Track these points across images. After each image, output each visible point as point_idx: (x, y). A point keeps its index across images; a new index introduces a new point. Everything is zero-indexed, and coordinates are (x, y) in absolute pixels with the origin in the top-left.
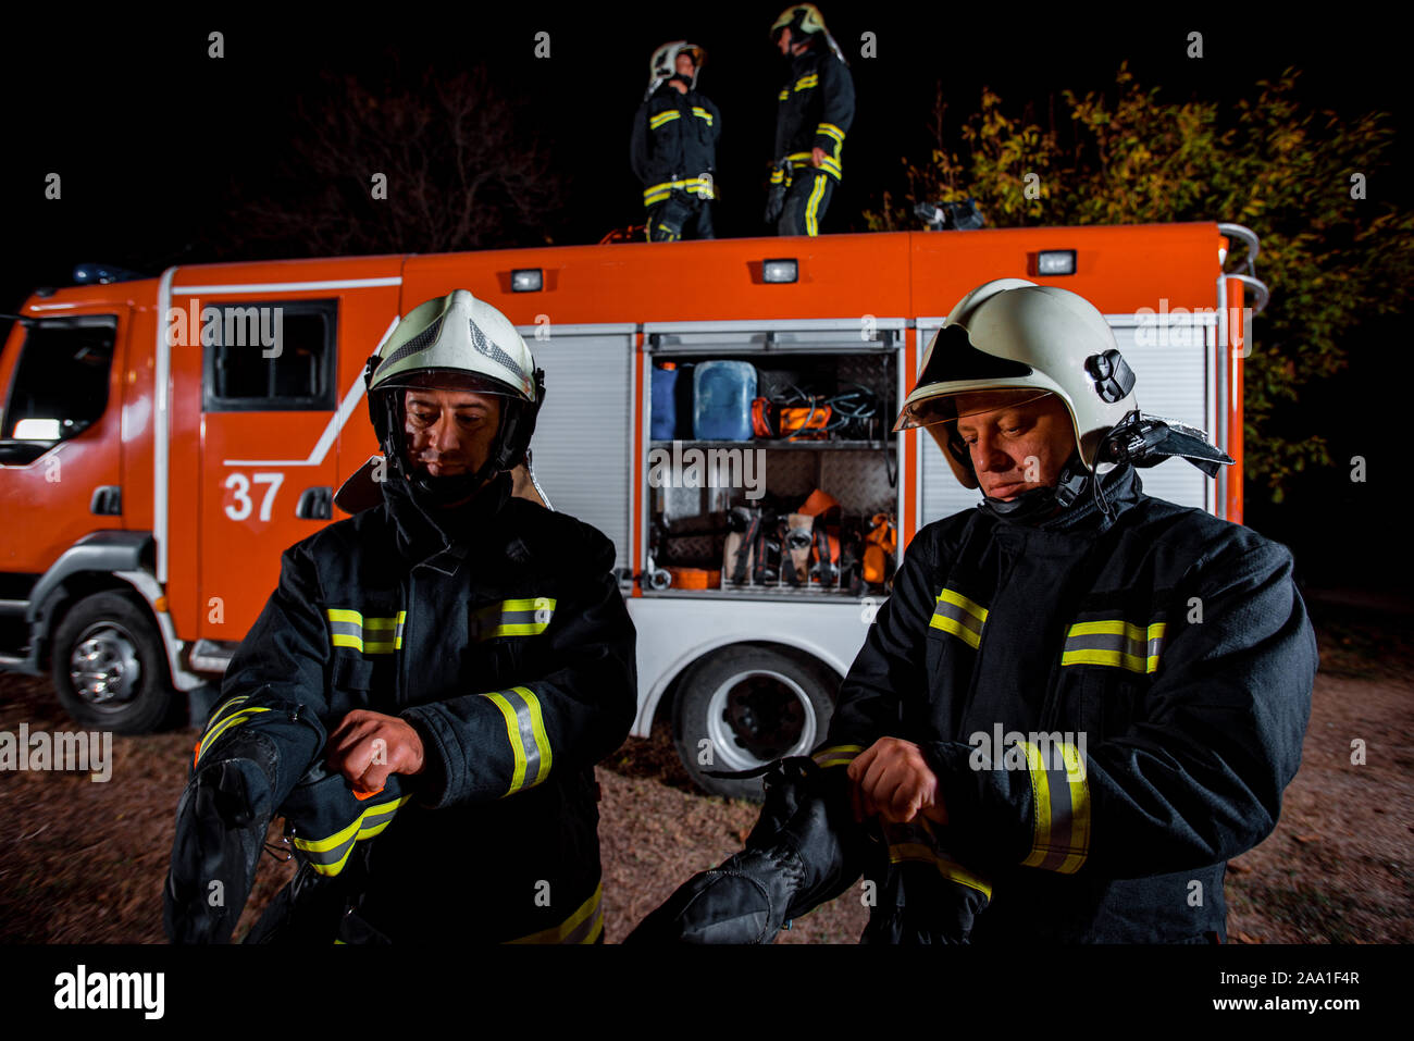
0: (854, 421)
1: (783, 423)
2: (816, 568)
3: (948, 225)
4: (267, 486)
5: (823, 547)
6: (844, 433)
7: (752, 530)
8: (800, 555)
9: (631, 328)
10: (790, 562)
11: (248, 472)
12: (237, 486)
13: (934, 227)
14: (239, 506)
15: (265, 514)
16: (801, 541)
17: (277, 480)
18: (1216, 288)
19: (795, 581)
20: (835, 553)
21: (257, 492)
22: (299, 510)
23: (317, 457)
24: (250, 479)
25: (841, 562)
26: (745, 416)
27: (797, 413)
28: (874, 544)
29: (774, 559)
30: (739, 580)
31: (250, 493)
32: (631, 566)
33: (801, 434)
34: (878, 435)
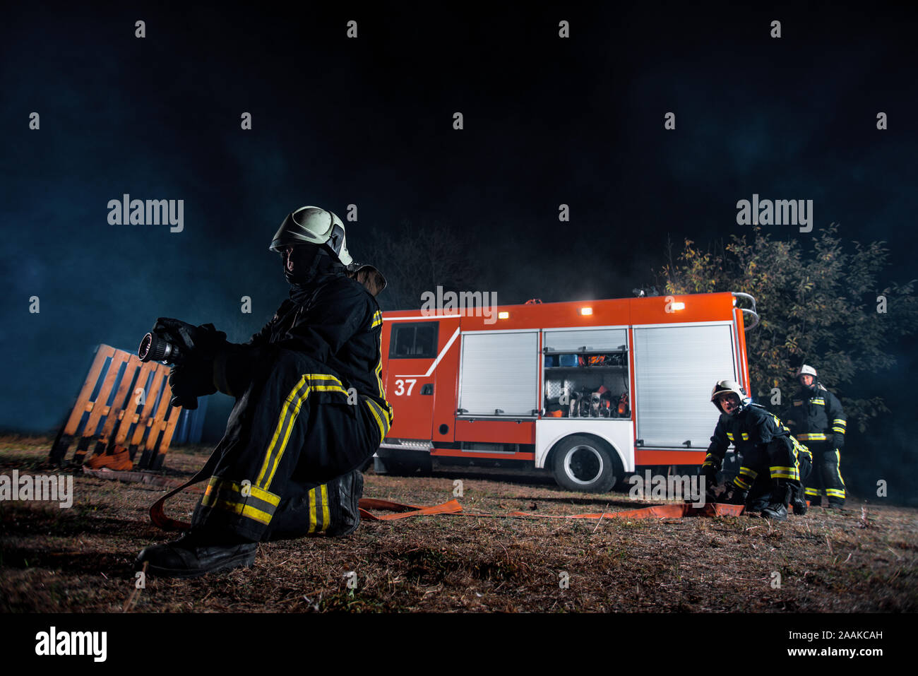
0: (613, 359)
1: (589, 361)
2: (602, 409)
3: (646, 295)
4: (410, 383)
5: (604, 403)
6: (610, 363)
7: (579, 399)
8: (596, 405)
9: (538, 330)
10: (592, 407)
11: (404, 379)
12: (400, 384)
13: (641, 296)
14: (399, 391)
15: (409, 393)
16: (596, 400)
17: (414, 381)
18: (732, 313)
19: (595, 415)
20: (608, 405)
21: (406, 386)
22: (421, 393)
23: (428, 374)
24: (404, 381)
25: (610, 408)
26: (576, 359)
27: (593, 358)
28: (622, 402)
29: (587, 407)
30: (575, 415)
31: (404, 386)
32: (538, 408)
33: (595, 365)
34: (621, 364)
